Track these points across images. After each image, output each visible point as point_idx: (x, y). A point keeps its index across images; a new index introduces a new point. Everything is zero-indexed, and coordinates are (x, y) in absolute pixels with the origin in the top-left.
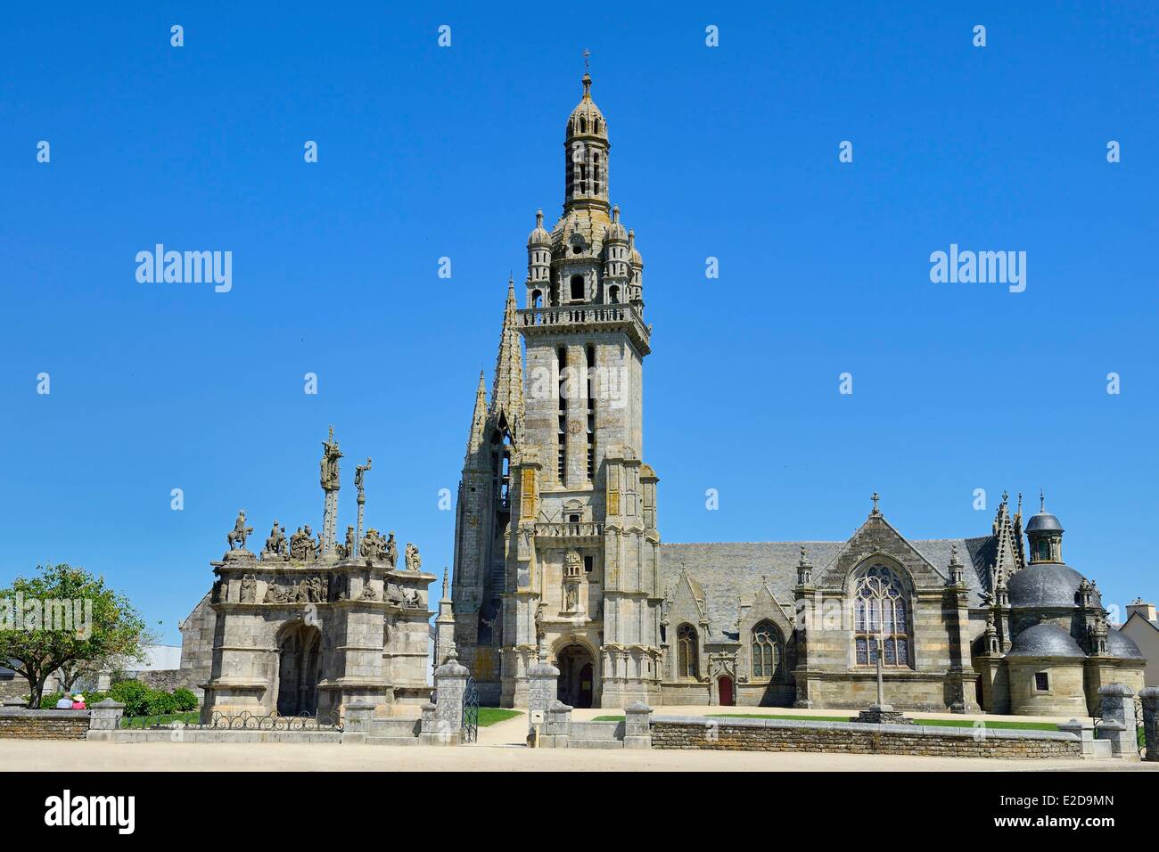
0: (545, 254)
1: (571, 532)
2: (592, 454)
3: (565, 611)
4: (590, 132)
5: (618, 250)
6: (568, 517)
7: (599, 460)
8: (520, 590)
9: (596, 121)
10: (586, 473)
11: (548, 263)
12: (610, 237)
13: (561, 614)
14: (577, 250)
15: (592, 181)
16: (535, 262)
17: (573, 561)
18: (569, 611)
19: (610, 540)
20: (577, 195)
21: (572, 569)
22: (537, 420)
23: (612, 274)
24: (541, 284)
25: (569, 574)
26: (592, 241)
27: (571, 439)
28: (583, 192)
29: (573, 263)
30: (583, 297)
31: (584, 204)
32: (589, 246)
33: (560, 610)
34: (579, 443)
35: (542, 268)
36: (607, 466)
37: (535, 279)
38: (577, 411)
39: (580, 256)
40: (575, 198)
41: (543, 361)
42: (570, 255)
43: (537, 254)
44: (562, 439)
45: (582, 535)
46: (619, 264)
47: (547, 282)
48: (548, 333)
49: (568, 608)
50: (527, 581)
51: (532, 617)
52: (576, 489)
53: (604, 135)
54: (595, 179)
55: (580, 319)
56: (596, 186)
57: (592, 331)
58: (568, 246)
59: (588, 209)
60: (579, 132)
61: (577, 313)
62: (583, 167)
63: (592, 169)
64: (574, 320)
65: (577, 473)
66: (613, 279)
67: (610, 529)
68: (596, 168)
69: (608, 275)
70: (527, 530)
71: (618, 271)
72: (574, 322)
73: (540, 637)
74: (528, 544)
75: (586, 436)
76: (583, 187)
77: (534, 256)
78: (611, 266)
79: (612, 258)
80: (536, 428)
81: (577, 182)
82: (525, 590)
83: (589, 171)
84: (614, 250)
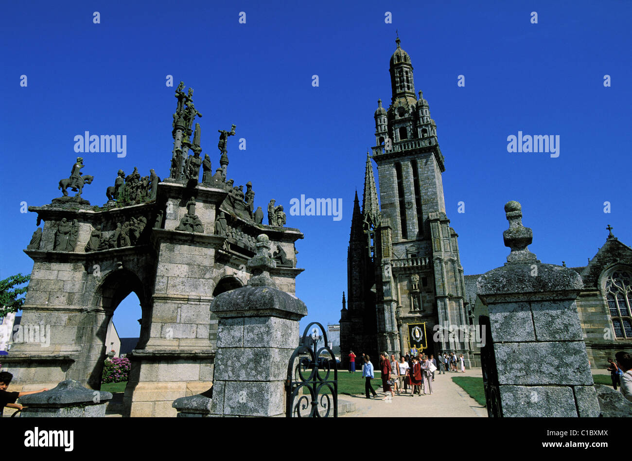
0: (384, 119)
1: (413, 264)
2: (420, 219)
3: (412, 310)
4: (403, 61)
5: (424, 111)
6: (410, 256)
8: (385, 298)
9: (405, 56)
10: (418, 230)
11: (386, 124)
12: (419, 105)
13: (411, 312)
14: (401, 116)
16: (379, 123)
17: (415, 280)
18: (415, 310)
19: (437, 266)
20: (399, 91)
21: (415, 285)
22: (387, 204)
23: (422, 123)
24: (384, 133)
25: (414, 288)
26: (409, 109)
27: (408, 212)
28: (401, 89)
29: (400, 122)
30: (407, 138)
31: (403, 95)
32: (407, 112)
33: (410, 310)
34: (412, 213)
35: (384, 126)
36: (431, 223)
37: (380, 132)
38: (410, 197)
40: (398, 92)
41: (388, 172)
42: (398, 117)
43: (380, 119)
44: (402, 213)
45: (419, 265)
46: (425, 117)
47: (387, 132)
48: (389, 157)
49: (415, 308)
50: (389, 293)
51: (394, 314)
52: (413, 239)
53: (409, 62)
54: (407, 83)
55: (407, 148)
56: (408, 86)
57: (414, 153)
58: (397, 113)
59: (405, 97)
60: (397, 62)
61: (404, 145)
62: (400, 78)
63: (405, 78)
64: (403, 148)
65: (413, 230)
66: (423, 125)
67: (436, 259)
68: (407, 77)
69: (420, 124)
70: (386, 264)
71: (425, 121)
72: (403, 150)
73: (399, 326)
74: (388, 272)
76: (401, 87)
77: (379, 120)
78: (421, 119)
79: (421, 115)
80: (387, 208)
81: (398, 85)
82: (389, 298)
83: (403, 79)
84: (422, 111)
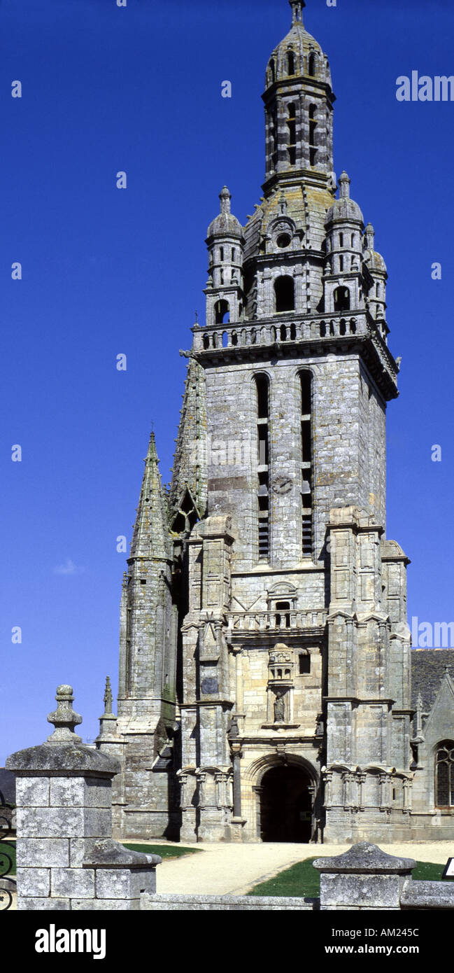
0: (233, 250)
1: (278, 623)
2: (308, 522)
3: (271, 722)
4: (301, 72)
5: (347, 237)
6: (273, 603)
7: (320, 528)
8: (204, 698)
9: (312, 57)
10: (300, 547)
11: (239, 262)
12: (336, 218)
13: (264, 727)
14: (284, 240)
15: (307, 146)
16: (218, 260)
17: (282, 660)
18: (277, 723)
19: (336, 632)
20: (284, 166)
21: (279, 671)
22: (224, 479)
23: (337, 271)
24: (228, 291)
25: (277, 676)
26: (308, 227)
27: (277, 503)
28: (293, 162)
29: (277, 260)
30: (293, 308)
31: (294, 179)
32: (301, 234)
33: (261, 722)
34: (287, 508)
35: (230, 269)
36: (332, 534)
37: (218, 284)
38: (286, 464)
39: (288, 249)
40: (281, 170)
43: (221, 249)
44: (264, 503)
45: (293, 626)
46: (350, 255)
47: (238, 289)
49: (275, 720)
50: (214, 685)
51: (223, 731)
52: (285, 567)
53: (323, 76)
54: (311, 143)
55: (288, 336)
56: (313, 152)
57: (307, 351)
58: (269, 235)
59: (299, 184)
60: (286, 73)
61: (283, 329)
62: (292, 125)
63: (307, 127)
64: (279, 338)
65: (287, 546)
66: (341, 276)
67: (336, 616)
68: (313, 125)
69: (331, 272)
70: (213, 622)
71: (347, 265)
72: (279, 341)
73: (235, 754)
74: (215, 639)
75: (300, 498)
76: (293, 155)
77: (217, 252)
78: (336, 258)
79: (337, 247)
80: (224, 490)
81: (283, 147)
82: (214, 697)
83: (302, 131)
84: (341, 235)
